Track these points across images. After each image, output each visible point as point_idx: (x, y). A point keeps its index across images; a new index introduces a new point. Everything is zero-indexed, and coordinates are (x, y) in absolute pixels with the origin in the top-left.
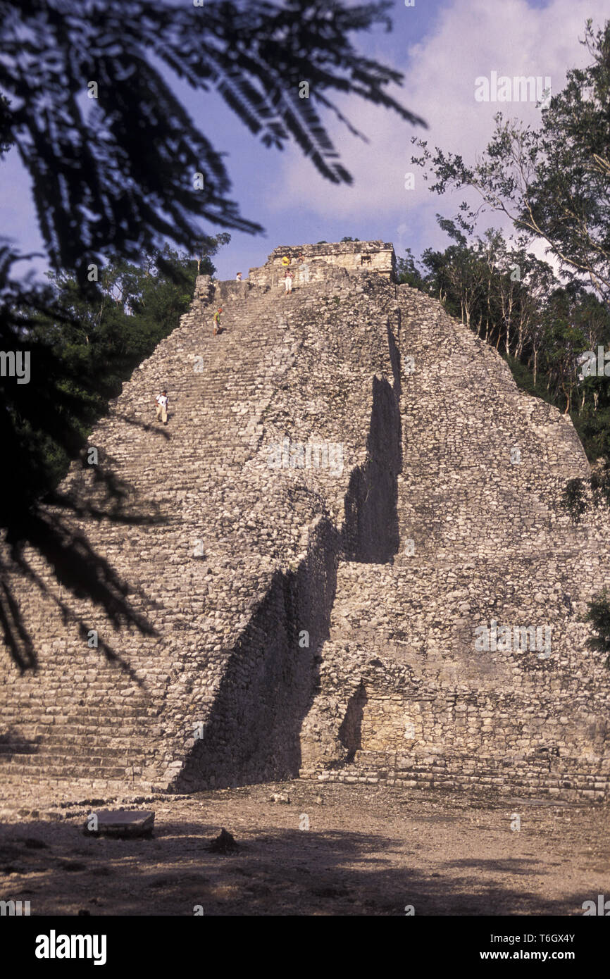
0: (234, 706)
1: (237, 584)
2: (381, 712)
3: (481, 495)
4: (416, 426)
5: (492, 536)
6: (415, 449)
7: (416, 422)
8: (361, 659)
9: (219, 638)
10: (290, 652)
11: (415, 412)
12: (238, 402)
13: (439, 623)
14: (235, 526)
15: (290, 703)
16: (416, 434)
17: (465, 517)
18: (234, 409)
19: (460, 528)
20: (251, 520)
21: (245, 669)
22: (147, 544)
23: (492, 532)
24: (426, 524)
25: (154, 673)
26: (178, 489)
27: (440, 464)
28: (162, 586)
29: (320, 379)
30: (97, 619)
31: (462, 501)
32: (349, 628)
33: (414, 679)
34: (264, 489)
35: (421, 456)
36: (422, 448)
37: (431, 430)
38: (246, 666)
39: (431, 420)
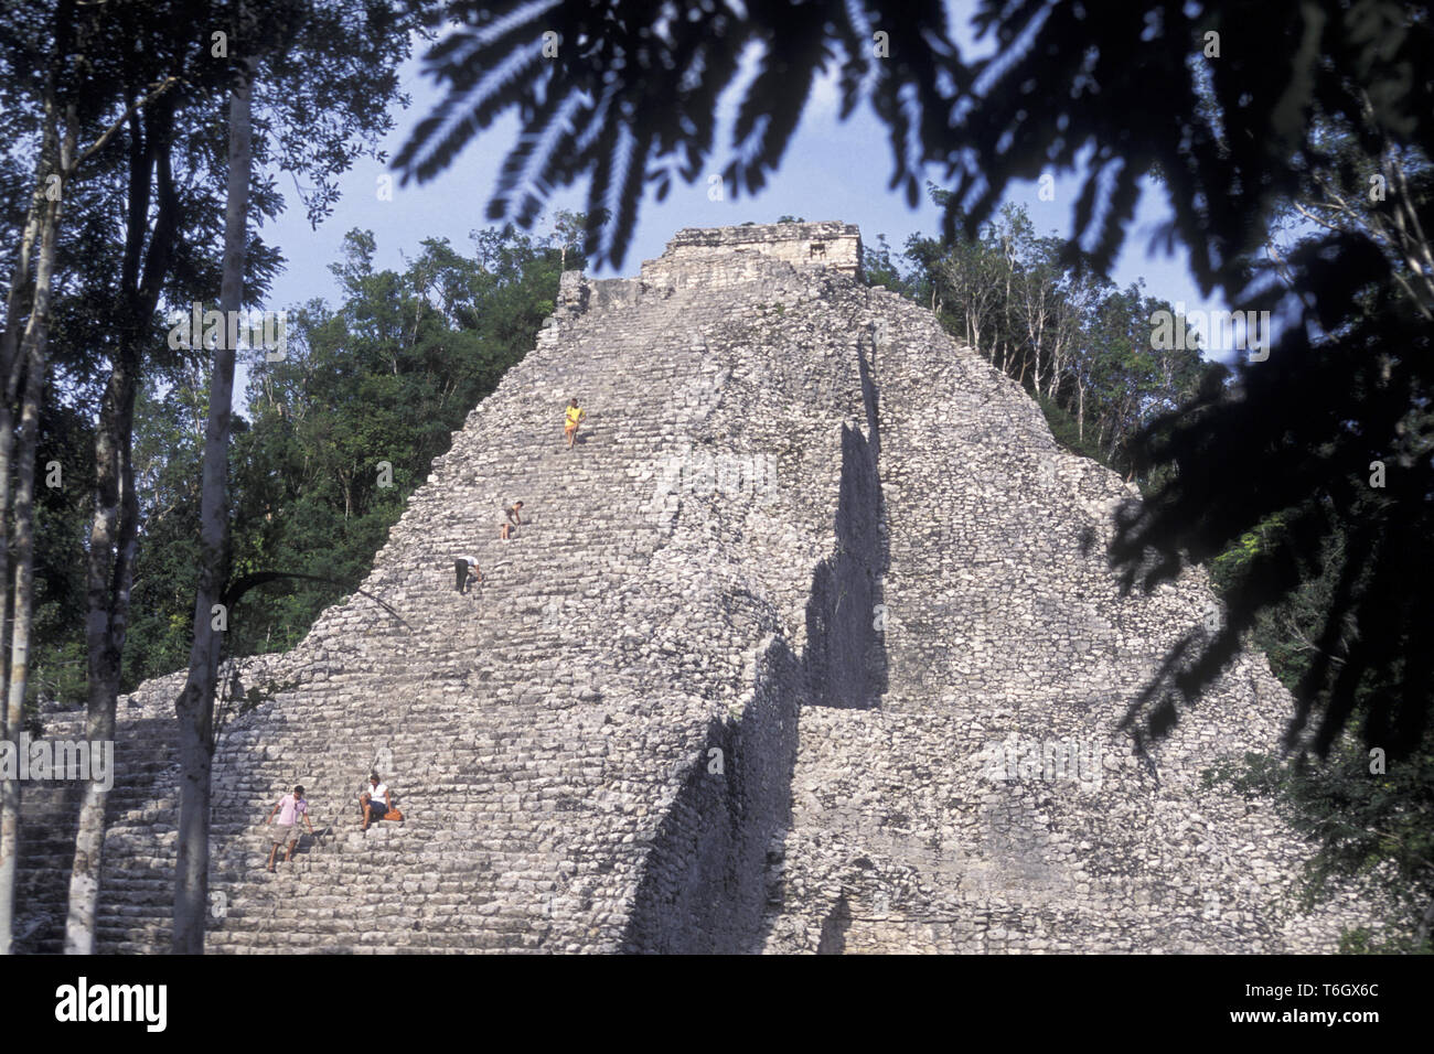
0: (655, 930)
1: (653, 739)
2: (873, 941)
3: (1008, 605)
4: (904, 499)
5: (1026, 668)
6: (903, 535)
7: (904, 494)
8: (839, 857)
9: (630, 823)
10: (734, 846)
11: (901, 479)
12: (636, 462)
13: (959, 801)
14: (644, 650)
15: (734, 926)
16: (904, 511)
17: (984, 639)
18: (631, 472)
19: (977, 655)
20: (668, 640)
21: (670, 872)
22: (506, 678)
23: (1026, 661)
24: (923, 650)
25: (529, 878)
26: (550, 593)
27: (942, 558)
28: (534, 743)
29: (760, 427)
30: (434, 794)
31: (978, 614)
32: (818, 808)
33: (923, 888)
34: (686, 593)
35: (912, 545)
36: (914, 533)
37: (927, 506)
38: (672, 867)
39: (926, 491)
